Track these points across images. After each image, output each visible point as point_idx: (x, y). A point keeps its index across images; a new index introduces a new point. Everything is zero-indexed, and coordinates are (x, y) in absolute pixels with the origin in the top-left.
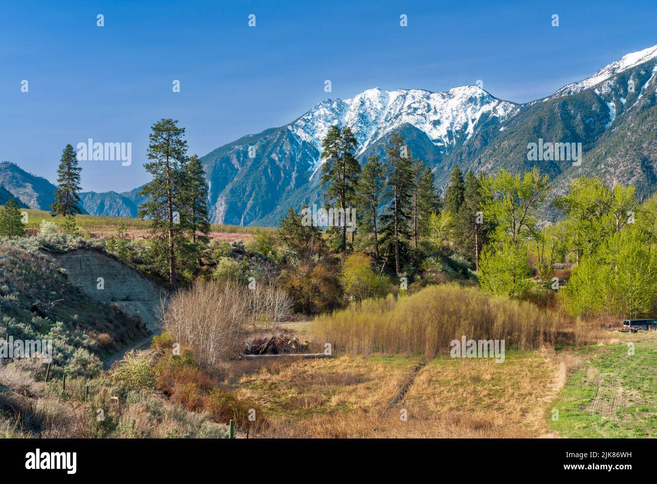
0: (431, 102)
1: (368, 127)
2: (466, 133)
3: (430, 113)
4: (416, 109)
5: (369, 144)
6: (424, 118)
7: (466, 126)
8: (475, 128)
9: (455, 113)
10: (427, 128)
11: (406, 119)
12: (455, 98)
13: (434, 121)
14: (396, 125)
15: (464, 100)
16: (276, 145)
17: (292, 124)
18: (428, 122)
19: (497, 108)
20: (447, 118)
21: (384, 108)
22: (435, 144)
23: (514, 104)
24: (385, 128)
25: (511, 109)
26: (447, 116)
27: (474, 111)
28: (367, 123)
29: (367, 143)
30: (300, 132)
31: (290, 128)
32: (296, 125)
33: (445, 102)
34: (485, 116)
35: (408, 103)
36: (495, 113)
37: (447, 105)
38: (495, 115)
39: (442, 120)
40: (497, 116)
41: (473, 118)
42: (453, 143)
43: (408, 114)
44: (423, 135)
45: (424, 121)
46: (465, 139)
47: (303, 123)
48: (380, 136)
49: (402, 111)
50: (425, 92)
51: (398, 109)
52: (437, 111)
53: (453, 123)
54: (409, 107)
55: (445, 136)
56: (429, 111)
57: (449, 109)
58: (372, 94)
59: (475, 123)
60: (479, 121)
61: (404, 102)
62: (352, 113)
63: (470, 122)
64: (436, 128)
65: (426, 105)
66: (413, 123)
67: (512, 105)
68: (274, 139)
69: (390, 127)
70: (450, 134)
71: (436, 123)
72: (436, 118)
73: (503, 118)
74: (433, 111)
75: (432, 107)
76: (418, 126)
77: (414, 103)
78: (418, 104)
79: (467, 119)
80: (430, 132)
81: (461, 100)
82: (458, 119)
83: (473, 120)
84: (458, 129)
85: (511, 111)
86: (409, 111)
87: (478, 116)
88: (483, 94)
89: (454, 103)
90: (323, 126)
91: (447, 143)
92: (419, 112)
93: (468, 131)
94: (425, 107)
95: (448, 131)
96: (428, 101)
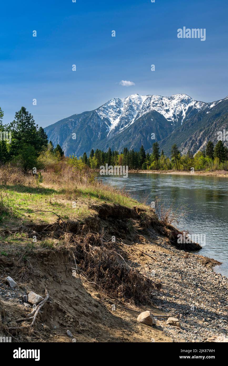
0: (163, 101)
1: (134, 112)
2: (182, 116)
3: (164, 106)
4: (157, 104)
5: (135, 120)
6: (161, 108)
7: (181, 112)
8: (186, 113)
9: (176, 106)
10: (163, 113)
11: (152, 108)
12: (175, 99)
13: (166, 110)
14: (148, 111)
15: (179, 101)
16: (91, 119)
17: (98, 109)
18: (163, 110)
19: (196, 104)
20: (172, 109)
21: (140, 104)
22: (168, 120)
23: (204, 103)
24: (142, 112)
25: (203, 105)
26: (172, 108)
27: (185, 106)
28: (133, 110)
29: (134, 119)
30: (101, 113)
31: (96, 111)
32: (99, 110)
33: (170, 101)
34: (190, 108)
35: (152, 101)
36: (195, 107)
37: (172, 103)
38: (195, 108)
39: (170, 109)
40: (197, 108)
41: (185, 109)
42: (176, 120)
43: (153, 106)
44: (162, 116)
45: (162, 110)
46: (182, 119)
47: (103, 109)
48: (140, 116)
49: (150, 105)
50: (160, 97)
51: (148, 104)
52: (167, 105)
53: (176, 111)
54: (153, 103)
55: (172, 117)
56: (163, 105)
57: (172, 104)
58: (134, 96)
59: (186, 111)
60: (188, 110)
61: (151, 101)
62: (125, 105)
63: (183, 111)
64: (168, 113)
65: (161, 102)
66: (157, 110)
67: (203, 103)
68: (89, 116)
69: (145, 112)
70: (174, 116)
71: (167, 111)
72: (167, 108)
73: (199, 109)
74: (165, 105)
75: (164, 103)
76: (159, 112)
77: (156, 101)
78: (157, 102)
79: (182, 109)
80: (165, 115)
81: (178, 100)
82: (177, 109)
83: (185, 110)
84: (178, 114)
85: (203, 106)
86: (154, 105)
87: (187, 108)
88: (188, 98)
89: (175, 102)
90: (112, 111)
91: (174, 120)
92: (158, 105)
93: (183, 115)
94: (161, 103)
95: (173, 115)
96: (162, 101)
